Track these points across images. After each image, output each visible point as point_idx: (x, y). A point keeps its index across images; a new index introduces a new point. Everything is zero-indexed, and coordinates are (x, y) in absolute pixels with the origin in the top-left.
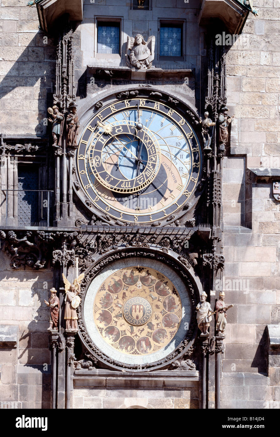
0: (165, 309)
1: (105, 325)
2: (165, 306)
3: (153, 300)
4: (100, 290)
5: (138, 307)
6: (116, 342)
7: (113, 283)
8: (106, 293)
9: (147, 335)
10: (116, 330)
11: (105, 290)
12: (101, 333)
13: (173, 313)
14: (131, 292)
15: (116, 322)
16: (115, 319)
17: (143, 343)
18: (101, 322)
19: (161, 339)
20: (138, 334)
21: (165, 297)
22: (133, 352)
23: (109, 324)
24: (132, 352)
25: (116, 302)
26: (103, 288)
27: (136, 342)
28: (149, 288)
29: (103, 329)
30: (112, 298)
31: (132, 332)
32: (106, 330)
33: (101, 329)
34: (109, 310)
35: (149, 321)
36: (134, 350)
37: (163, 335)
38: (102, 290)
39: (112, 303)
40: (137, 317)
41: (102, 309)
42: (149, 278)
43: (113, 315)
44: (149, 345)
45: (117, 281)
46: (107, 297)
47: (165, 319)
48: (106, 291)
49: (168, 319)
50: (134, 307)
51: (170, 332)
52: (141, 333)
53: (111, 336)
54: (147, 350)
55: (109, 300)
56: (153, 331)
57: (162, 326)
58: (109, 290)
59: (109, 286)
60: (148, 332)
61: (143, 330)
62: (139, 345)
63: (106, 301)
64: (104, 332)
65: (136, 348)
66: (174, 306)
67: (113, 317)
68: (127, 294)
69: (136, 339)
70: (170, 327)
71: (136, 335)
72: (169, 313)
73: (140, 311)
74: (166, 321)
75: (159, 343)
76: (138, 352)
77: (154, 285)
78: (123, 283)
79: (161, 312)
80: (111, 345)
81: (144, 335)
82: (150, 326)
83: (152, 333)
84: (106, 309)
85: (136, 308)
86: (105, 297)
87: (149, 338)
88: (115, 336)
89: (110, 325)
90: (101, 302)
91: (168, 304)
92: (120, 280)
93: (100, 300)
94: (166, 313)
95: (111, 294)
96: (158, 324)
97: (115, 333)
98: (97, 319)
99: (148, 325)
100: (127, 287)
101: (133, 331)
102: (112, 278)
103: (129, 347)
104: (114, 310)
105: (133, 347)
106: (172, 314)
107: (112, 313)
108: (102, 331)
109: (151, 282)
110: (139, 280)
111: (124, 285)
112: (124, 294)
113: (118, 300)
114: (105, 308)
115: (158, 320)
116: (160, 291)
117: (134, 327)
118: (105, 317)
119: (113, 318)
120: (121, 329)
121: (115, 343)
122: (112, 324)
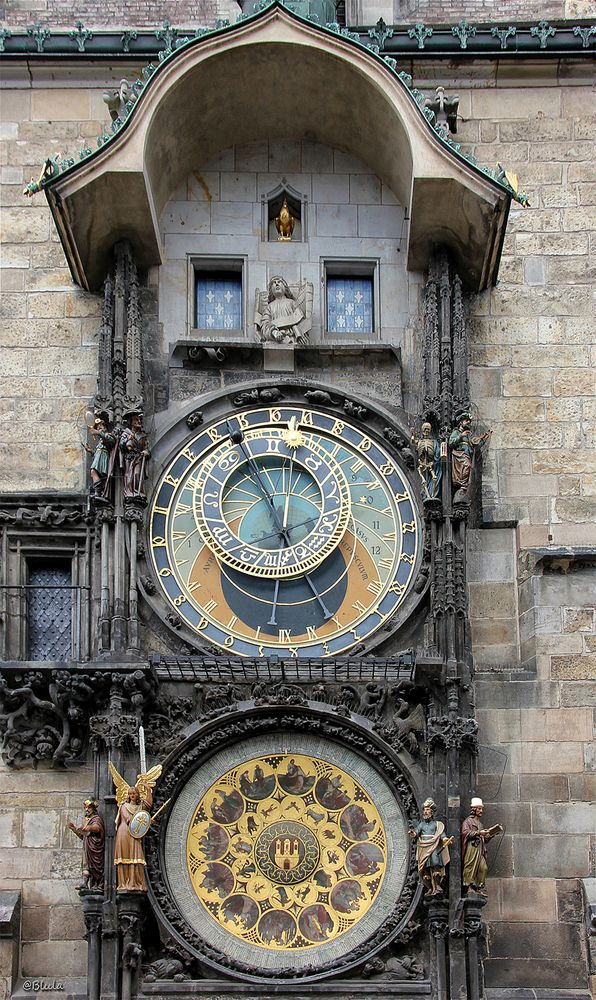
1: (221, 895)
3: (316, 823)
4: (196, 822)
5: (287, 842)
6: (252, 929)
7: (220, 801)
9: (318, 901)
10: (247, 902)
11: (206, 819)
12: (215, 914)
14: (265, 813)
15: (244, 885)
16: (241, 878)
17: (314, 920)
18: (209, 891)
19: (350, 903)
20: (299, 901)
21: (342, 810)
22: (293, 942)
23: (228, 891)
24: (291, 943)
25: (235, 840)
26: (200, 817)
27: (297, 921)
29: (217, 904)
30: (225, 834)
31: (284, 900)
32: (224, 906)
33: (213, 907)
34: (222, 861)
35: (318, 869)
36: (295, 939)
37: (354, 893)
38: (200, 820)
39: (227, 845)
40: (287, 865)
41: (208, 862)
42: (298, 776)
43: (235, 870)
44: (325, 920)
46: (214, 833)
47: (352, 857)
49: (358, 857)
50: (278, 842)
51: (369, 884)
52: (303, 898)
53: (238, 918)
54: (324, 932)
55: (219, 840)
56: (330, 890)
57: (348, 874)
58: (216, 818)
59: (213, 810)
60: (320, 894)
61: (308, 890)
62: (305, 925)
63: (214, 843)
64: (220, 912)
65: (299, 933)
66: (364, 825)
67: (234, 874)
68: (257, 821)
69: (296, 915)
70: (365, 873)
71: (295, 905)
73: (292, 852)
74: (355, 862)
75: (349, 913)
76: (306, 940)
77: (313, 789)
78: (244, 798)
79: (340, 845)
80: (241, 937)
81: (311, 900)
82: (322, 880)
83: (328, 893)
84: (218, 861)
85: (283, 844)
86: (209, 835)
87: (325, 905)
88: (247, 916)
89: (232, 894)
90: (202, 846)
91: (351, 824)
92: (235, 792)
93: (200, 843)
95: (222, 826)
96: (338, 872)
97: (246, 909)
98: (201, 886)
99: (315, 878)
100: (254, 804)
101: (286, 897)
103: (284, 933)
104: (235, 859)
105: (291, 932)
107: (231, 866)
108: (216, 909)
109: (304, 784)
110: (277, 783)
112: (251, 820)
113: (238, 835)
114: (215, 858)
115: (335, 863)
117: (287, 889)
118: (217, 878)
119: (236, 878)
120: (258, 897)
121: (250, 930)
122: (236, 891)
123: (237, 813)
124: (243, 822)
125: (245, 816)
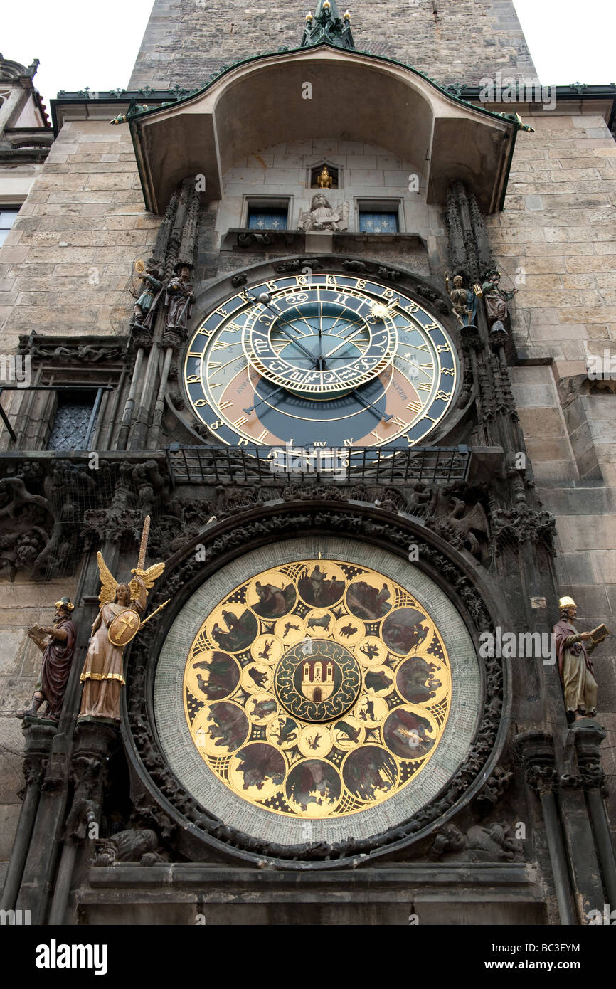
0: (368, 618)
1: (277, 782)
2: (362, 615)
3: (326, 628)
6: (342, 794)
7: (205, 674)
8: (211, 707)
9: (390, 708)
10: (313, 768)
11: (202, 704)
12: (285, 809)
13: (392, 610)
14: (264, 655)
15: (295, 750)
16: (286, 745)
18: (260, 787)
19: (426, 684)
20: (370, 724)
21: (343, 597)
22: (400, 774)
23: (282, 770)
24: (398, 777)
25: (250, 706)
26: (194, 707)
27: (385, 747)
28: (294, 613)
29: (280, 795)
30: (235, 707)
31: (353, 735)
32: (289, 792)
33: (277, 802)
34: (251, 739)
35: (364, 675)
36: (400, 769)
37: (421, 670)
38: (196, 710)
39: (245, 718)
41: (235, 753)
43: (272, 741)
44: (418, 723)
45: (209, 661)
46: (222, 714)
47: (390, 636)
48: (208, 703)
49: (396, 632)
51: (429, 651)
52: (372, 716)
53: (317, 794)
54: (425, 737)
55: (232, 718)
56: (394, 686)
57: (400, 657)
58: (212, 696)
59: (204, 689)
60: (386, 698)
61: (370, 705)
62: (398, 745)
63: (228, 725)
64: (290, 803)
65: (398, 759)
67: (275, 745)
68: (261, 669)
69: (378, 741)
70: (416, 642)
71: (369, 732)
72: (383, 619)
73: (324, 679)
74: (397, 639)
75: (434, 695)
76: (413, 761)
78: (231, 654)
79: (368, 634)
80: (336, 815)
81: (382, 712)
82: (377, 681)
83: (395, 691)
84: (246, 743)
86: (216, 721)
87: (402, 707)
88: (325, 783)
89: (288, 771)
90: (217, 739)
91: (363, 605)
92: (216, 655)
93: (212, 737)
94: (379, 623)
95: (225, 700)
96: (387, 663)
97: (317, 777)
98: (245, 787)
99: (368, 686)
100: (245, 653)
101: (353, 729)
102: (195, 666)
103: (382, 773)
104: (264, 728)
105: (389, 765)
106: (392, 614)
107: (265, 739)
108: (282, 803)
110: (257, 617)
111: (237, 656)
112: (254, 673)
113: (250, 699)
115: (377, 655)
116: (320, 596)
117: (346, 719)
118: (258, 763)
119: (280, 748)
120: (321, 753)
121: (341, 799)
122: (291, 763)
123: (233, 675)
124: (246, 680)
125: (245, 673)
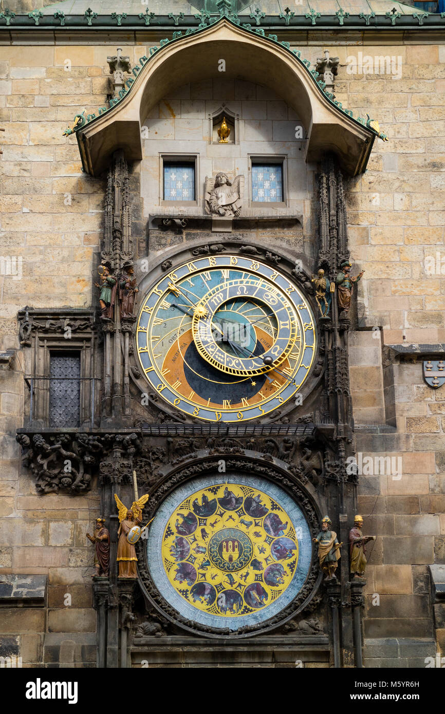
0: (270, 534)
1: (189, 584)
2: (268, 530)
3: (248, 528)
4: (166, 537)
5: (230, 543)
6: (213, 605)
7: (181, 520)
8: (176, 537)
9: (255, 580)
10: (207, 587)
11: (173, 534)
12: (186, 597)
13: (284, 536)
14: (212, 525)
15: (204, 575)
16: (201, 571)
17: (254, 593)
18: (181, 582)
19: (278, 579)
20: (242, 582)
21: (264, 517)
22: (242, 610)
23: (193, 580)
24: (240, 611)
25: (194, 546)
26: (169, 533)
27: (242, 595)
28: (236, 512)
29: (187, 591)
30: (187, 542)
31: (232, 583)
32: (192, 591)
33: (185, 592)
34: (187, 560)
35: (253, 559)
36: (243, 608)
37: (280, 572)
38: (169, 535)
39: (189, 549)
40: (231, 559)
41: (177, 563)
42: (231, 498)
43: (196, 566)
44: (262, 593)
45: (185, 515)
46: (180, 542)
47: (275, 548)
48: (176, 534)
49: (279, 547)
50: (224, 544)
51: (288, 565)
52: (245, 579)
53: (203, 598)
54: (262, 601)
55: (183, 547)
56: (263, 572)
57: (274, 560)
58: (179, 532)
59: (177, 527)
60: (256, 575)
61: (248, 574)
62: (249, 598)
63: (180, 549)
64: (190, 596)
65: (245, 604)
66: (280, 526)
67: (196, 569)
68: (207, 531)
69: (241, 592)
70: (285, 558)
71: (240, 585)
72: (276, 538)
73: (234, 550)
74: (277, 551)
75: (277, 586)
76: (251, 608)
77: (243, 505)
78: (197, 517)
79: (265, 541)
80: (206, 611)
81: (251, 580)
82: (256, 564)
83: (262, 574)
84: (184, 561)
85: (227, 545)
86: (176, 544)
87: (261, 583)
88: (209, 596)
89: (196, 582)
90: (172, 553)
91: (271, 526)
92: (190, 514)
93: (171, 551)
94: (274, 539)
95: (184, 537)
96: (266, 559)
97: (207, 592)
98: (175, 579)
99: (252, 565)
100: (204, 519)
101: (233, 580)
102: (178, 514)
103: (235, 605)
104: (195, 558)
105: (240, 604)
106: (282, 538)
107: (193, 563)
108: (186, 594)
109: (236, 503)
110: (218, 505)
111: (199, 519)
112: (203, 531)
113: (196, 542)
114: (182, 559)
115: (264, 553)
116: (253, 511)
117: (233, 574)
118: (185, 572)
119: (198, 571)
120: (214, 583)
121: (211, 606)
122: (199, 580)
123: (193, 527)
124: (198, 533)
125: (199, 529)
